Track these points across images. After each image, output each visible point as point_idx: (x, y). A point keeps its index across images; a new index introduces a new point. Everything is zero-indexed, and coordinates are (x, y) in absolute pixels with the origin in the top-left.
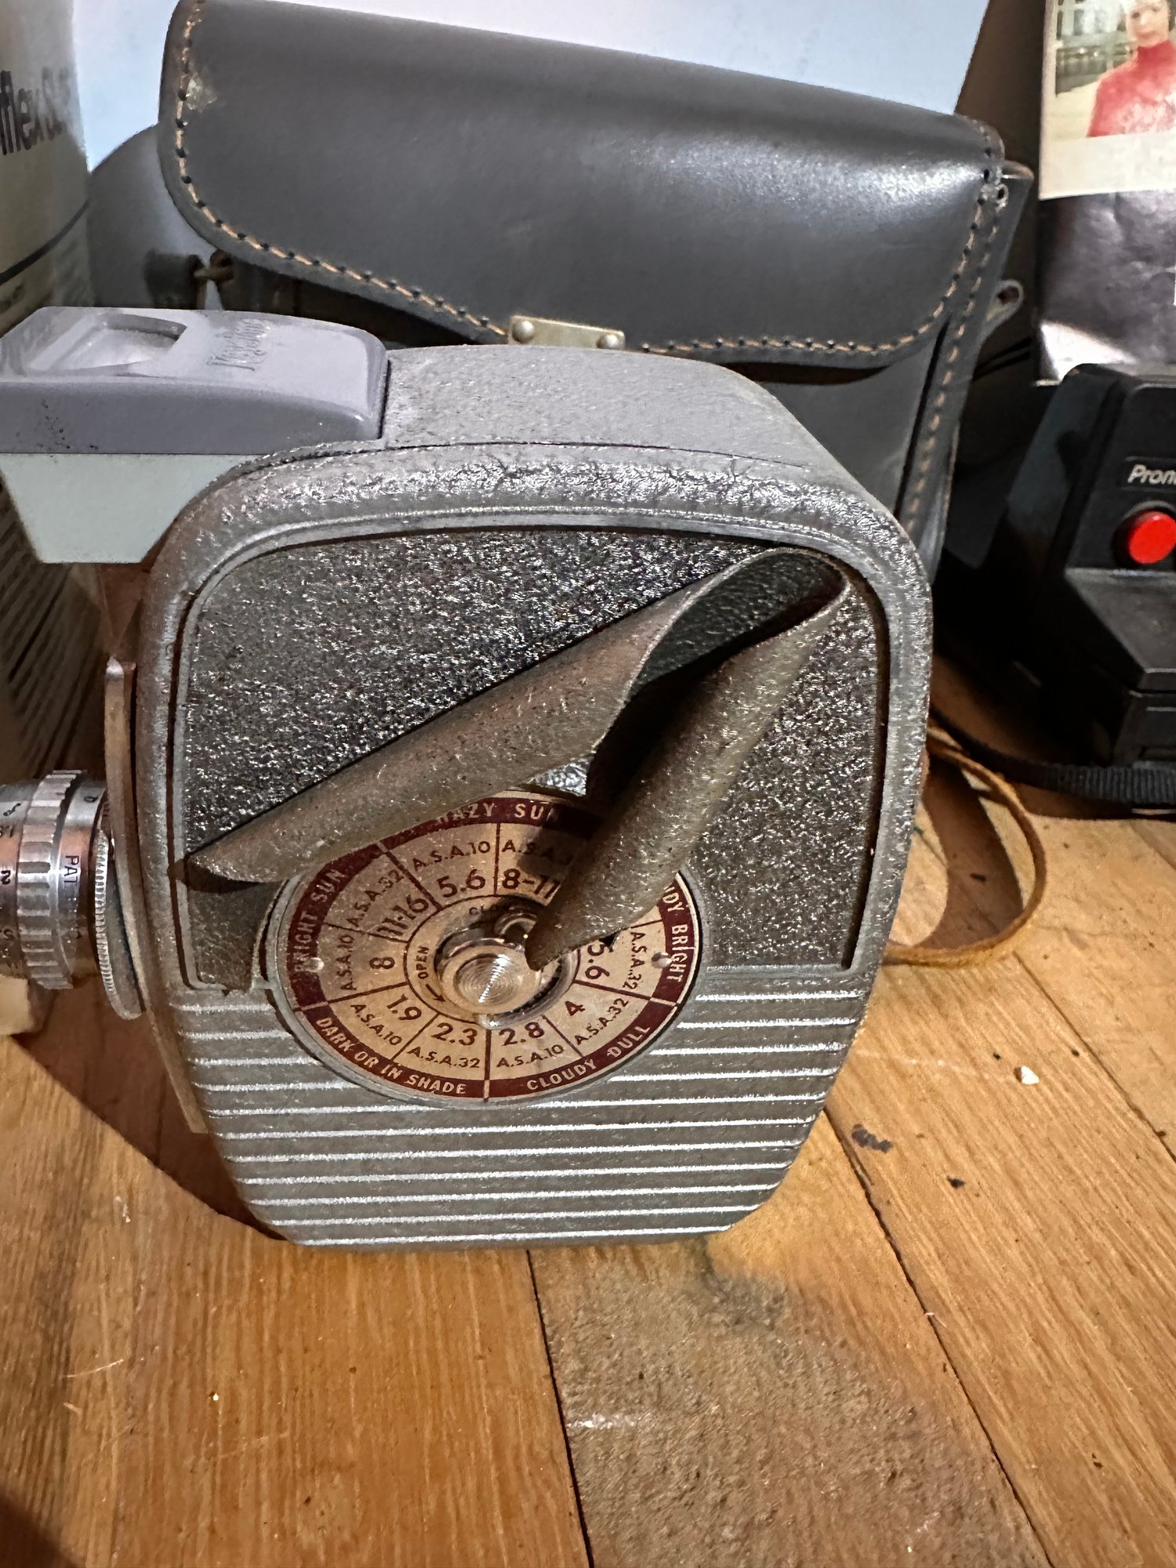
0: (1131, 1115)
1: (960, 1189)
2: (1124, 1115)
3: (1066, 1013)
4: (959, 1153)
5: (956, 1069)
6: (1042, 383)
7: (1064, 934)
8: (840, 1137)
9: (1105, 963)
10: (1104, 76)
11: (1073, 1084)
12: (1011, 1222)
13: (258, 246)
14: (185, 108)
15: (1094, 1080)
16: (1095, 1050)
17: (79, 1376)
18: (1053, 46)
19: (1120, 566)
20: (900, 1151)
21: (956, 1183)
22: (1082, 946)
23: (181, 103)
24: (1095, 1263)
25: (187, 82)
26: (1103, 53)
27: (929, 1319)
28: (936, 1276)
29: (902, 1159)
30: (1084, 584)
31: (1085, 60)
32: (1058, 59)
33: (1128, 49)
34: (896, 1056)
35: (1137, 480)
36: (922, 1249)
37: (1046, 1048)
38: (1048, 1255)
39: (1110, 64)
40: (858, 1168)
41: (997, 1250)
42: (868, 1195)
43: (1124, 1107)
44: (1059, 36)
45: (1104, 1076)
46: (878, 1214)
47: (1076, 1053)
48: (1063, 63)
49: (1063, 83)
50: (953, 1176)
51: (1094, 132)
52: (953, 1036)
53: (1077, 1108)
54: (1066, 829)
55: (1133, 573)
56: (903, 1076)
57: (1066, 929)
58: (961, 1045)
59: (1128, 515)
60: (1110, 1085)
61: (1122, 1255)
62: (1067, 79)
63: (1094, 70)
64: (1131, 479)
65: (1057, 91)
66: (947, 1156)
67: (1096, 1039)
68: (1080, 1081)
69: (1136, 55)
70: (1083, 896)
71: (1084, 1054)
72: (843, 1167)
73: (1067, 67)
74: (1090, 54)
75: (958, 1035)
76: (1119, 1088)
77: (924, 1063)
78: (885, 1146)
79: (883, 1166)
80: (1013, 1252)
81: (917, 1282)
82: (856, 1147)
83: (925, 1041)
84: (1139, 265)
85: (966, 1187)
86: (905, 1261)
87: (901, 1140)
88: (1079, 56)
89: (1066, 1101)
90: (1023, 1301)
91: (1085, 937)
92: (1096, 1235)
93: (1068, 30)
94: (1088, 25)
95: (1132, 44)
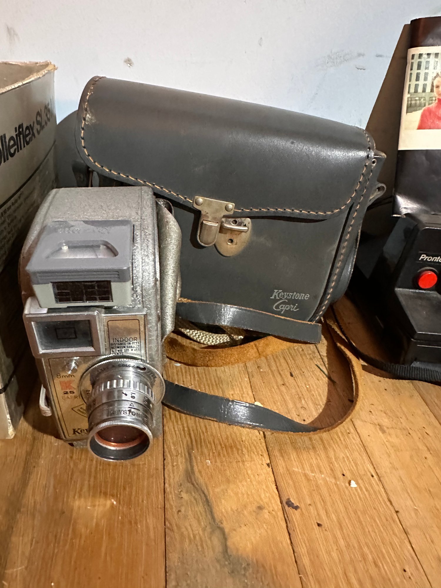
0: (388, 503)
1: (320, 528)
2: (385, 503)
3: (372, 459)
4: (323, 513)
5: (328, 479)
6: (395, 215)
7: (378, 426)
8: (281, 502)
9: (390, 439)
10: (424, 108)
11: (369, 488)
12: (336, 542)
15: (377, 487)
16: (380, 475)
17: (8, 572)
18: (406, 96)
19: (416, 288)
20: (301, 510)
21: (319, 525)
22: (384, 432)
23: (84, 122)
24: (363, 562)
25: (86, 115)
26: (425, 100)
27: (300, 577)
28: (306, 561)
29: (302, 514)
30: (401, 294)
31: (418, 102)
32: (408, 101)
34: (307, 472)
35: (422, 259)
36: (302, 550)
37: (362, 473)
38: (347, 558)
40: (286, 516)
41: (329, 553)
42: (287, 527)
43: (386, 500)
44: (409, 92)
45: (381, 486)
46: (289, 534)
47: (373, 476)
49: (409, 110)
50: (318, 522)
51: (420, 128)
52: (329, 466)
53: (369, 499)
54: (387, 382)
55: (421, 291)
56: (308, 480)
58: (332, 470)
59: (419, 271)
60: (383, 490)
61: (373, 559)
64: (420, 259)
65: (407, 112)
66: (318, 514)
67: (381, 471)
68: (372, 488)
69: (437, 101)
70: (388, 412)
71: (375, 477)
72: (280, 514)
73: (411, 104)
74: (420, 100)
75: (331, 466)
76: (385, 491)
77: (317, 476)
78: (296, 508)
79: (295, 515)
80: (335, 555)
81: (298, 562)
82: (286, 507)
83: (319, 467)
85: (323, 526)
86: (296, 554)
87: (302, 506)
88: (416, 100)
89: (365, 495)
90: (334, 573)
91: (385, 429)
92: (366, 550)
93: (412, 90)
94: (420, 90)
95: (435, 97)
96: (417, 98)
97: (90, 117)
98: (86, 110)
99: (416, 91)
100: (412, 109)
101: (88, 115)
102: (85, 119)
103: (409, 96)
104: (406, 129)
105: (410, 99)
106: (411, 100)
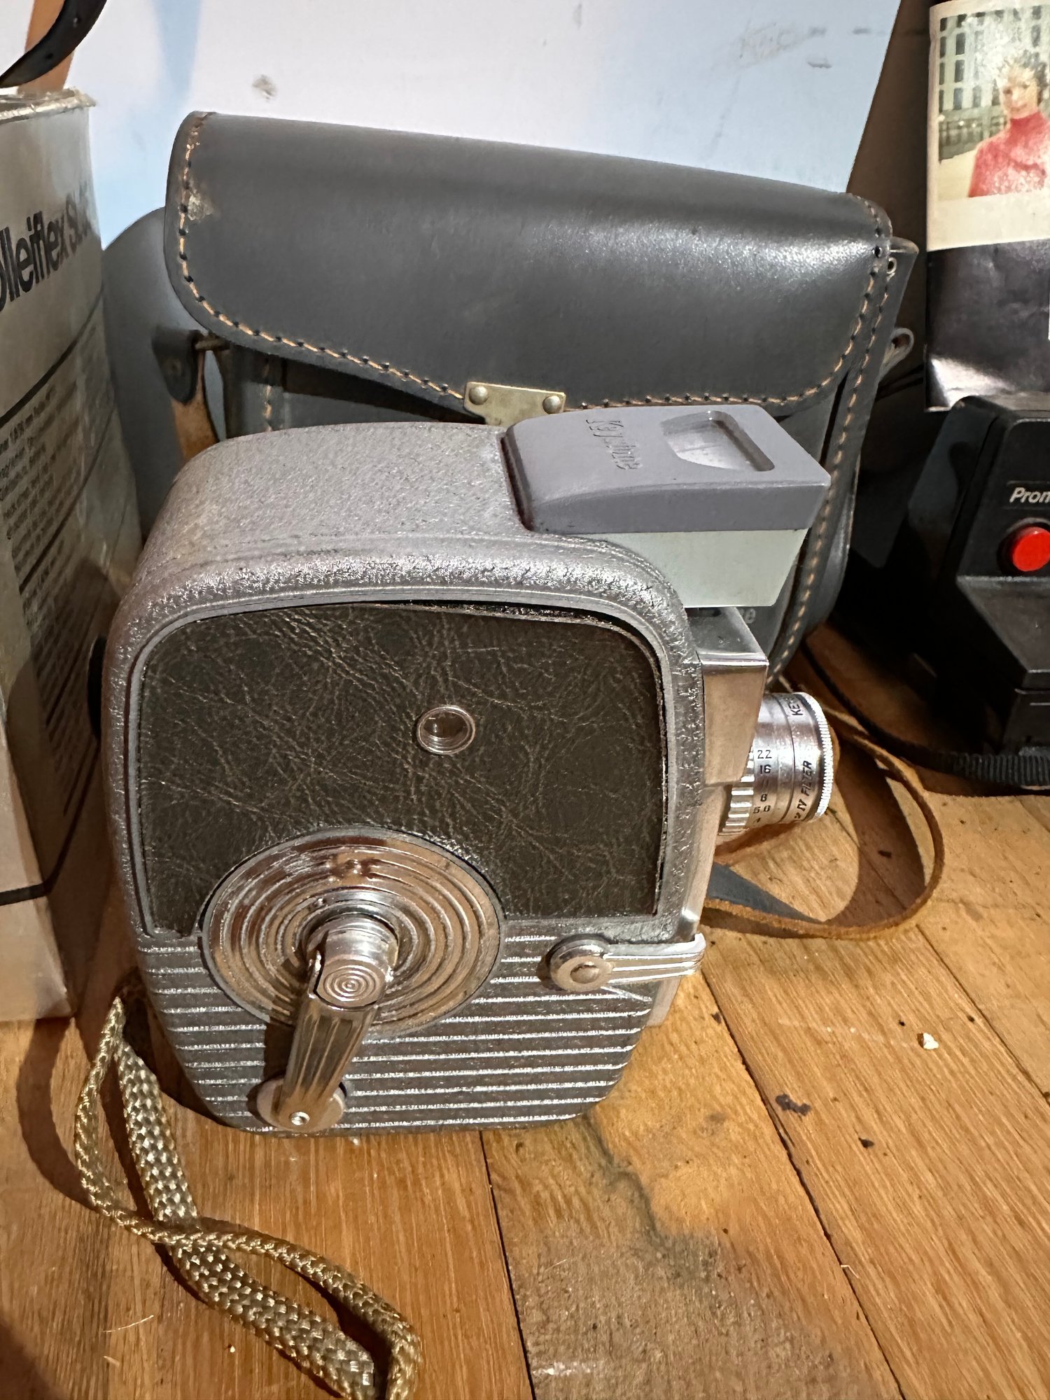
0: (1021, 1077)
1: (870, 1149)
2: (1014, 1078)
3: (963, 981)
4: (869, 1116)
5: (866, 1036)
6: (933, 409)
7: (960, 905)
8: (765, 1101)
9: (997, 933)
10: (980, 145)
11: (968, 1047)
12: (916, 1180)
13: (250, 333)
14: (187, 219)
15: (987, 1044)
16: (989, 1016)
17: (116, 1332)
18: (936, 120)
19: (1006, 574)
20: (817, 1113)
21: (866, 1144)
22: (977, 917)
23: (183, 215)
24: (989, 1219)
25: (188, 197)
26: (980, 125)
27: (844, 1270)
28: (851, 1231)
29: (820, 1122)
30: (974, 590)
31: (965, 131)
32: (941, 131)
33: (1002, 120)
34: (813, 1025)
35: (1018, 500)
36: (837, 1206)
37: (944, 1014)
38: (948, 1212)
39: (986, 134)
40: (781, 1131)
41: (903, 1207)
42: (790, 1156)
43: (1015, 1071)
44: (941, 111)
45: (996, 1041)
46: (799, 1173)
47: (972, 1020)
48: (945, 134)
49: (945, 149)
50: (863, 1138)
51: (973, 193)
52: (864, 1006)
53: (973, 1072)
54: (962, 806)
55: (1017, 579)
56: (819, 1042)
57: (962, 901)
58: (870, 1014)
59: (1011, 530)
60: (1002, 1049)
61: (1012, 1209)
62: (949, 148)
63: (972, 140)
64: (1012, 500)
65: (941, 159)
66: (858, 1118)
67: (991, 1006)
68: (976, 1046)
69: (1009, 126)
70: (977, 870)
71: (979, 1021)
72: (768, 1130)
73: (948, 137)
74: (968, 125)
75: (868, 1004)
76: (1010, 1052)
77: (839, 1031)
78: (804, 1110)
79: (804, 1128)
80: (917, 1209)
81: (835, 1237)
82: (779, 1110)
83: (838, 1011)
84: (1016, 306)
85: (876, 1147)
86: (822, 1217)
87: (818, 1104)
88: (959, 128)
89: (963, 1065)
90: (926, 1253)
91: (981, 910)
92: (990, 1190)
93: (948, 105)
94: (966, 101)
95: (1005, 117)
96: (962, 123)
97: (198, 203)
98: (187, 187)
99: (957, 106)
100: (953, 149)
101: (192, 199)
102: (185, 210)
103: (942, 118)
104: (941, 198)
105: (944, 127)
106: (948, 129)
